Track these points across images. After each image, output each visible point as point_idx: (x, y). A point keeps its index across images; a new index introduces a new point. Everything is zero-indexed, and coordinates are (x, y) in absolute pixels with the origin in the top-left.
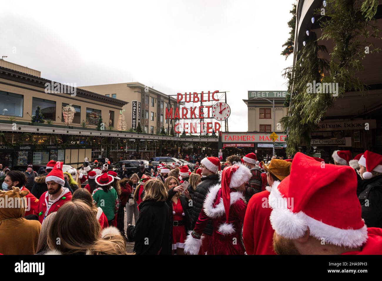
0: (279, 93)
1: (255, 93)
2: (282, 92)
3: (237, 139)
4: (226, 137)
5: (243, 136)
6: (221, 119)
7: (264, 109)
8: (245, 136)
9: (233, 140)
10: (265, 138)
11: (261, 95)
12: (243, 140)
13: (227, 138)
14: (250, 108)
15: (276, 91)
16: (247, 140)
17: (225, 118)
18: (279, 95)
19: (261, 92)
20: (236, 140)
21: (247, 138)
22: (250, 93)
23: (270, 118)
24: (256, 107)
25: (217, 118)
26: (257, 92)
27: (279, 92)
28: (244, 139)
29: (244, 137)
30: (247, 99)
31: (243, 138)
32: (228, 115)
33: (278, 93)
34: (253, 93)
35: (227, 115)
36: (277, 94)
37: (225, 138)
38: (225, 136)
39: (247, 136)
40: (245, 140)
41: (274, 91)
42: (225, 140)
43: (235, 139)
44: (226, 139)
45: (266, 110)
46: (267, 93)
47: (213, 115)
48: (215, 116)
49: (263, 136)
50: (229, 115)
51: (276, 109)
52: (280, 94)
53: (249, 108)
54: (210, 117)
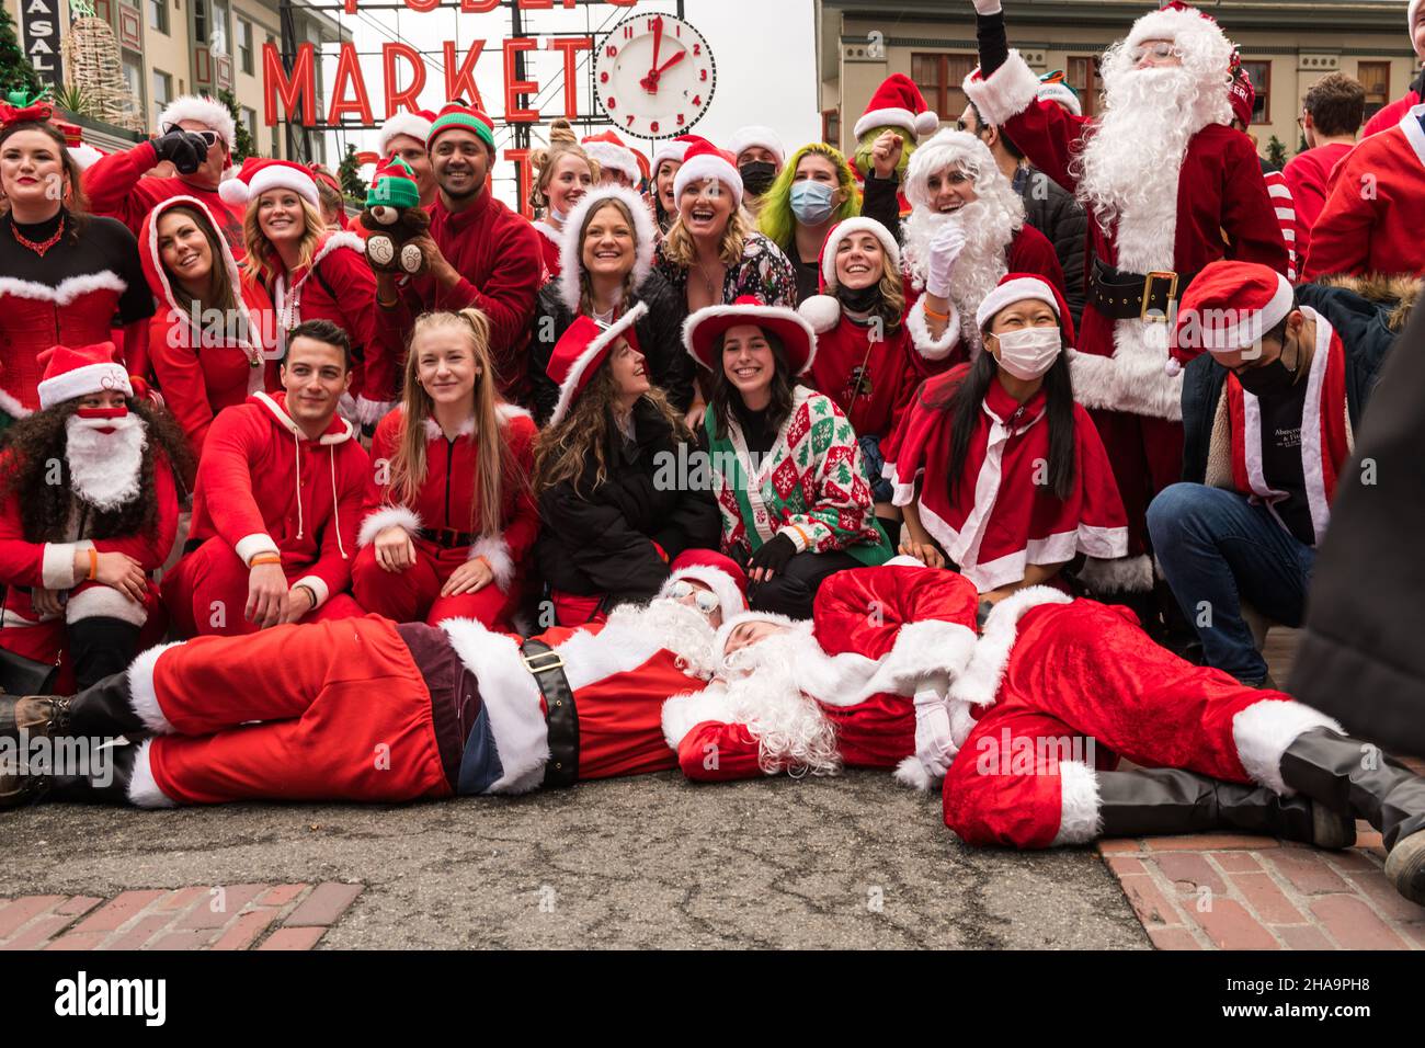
6: (655, 127)
7: (938, 55)
14: (855, 47)
17: (681, 117)
24: (891, 42)
25: (631, 118)
32: (697, 101)
35: (692, 98)
45: (951, 64)
47: (605, 102)
48: (612, 103)
50: (704, 100)
53: (848, 53)
54: (580, 112)
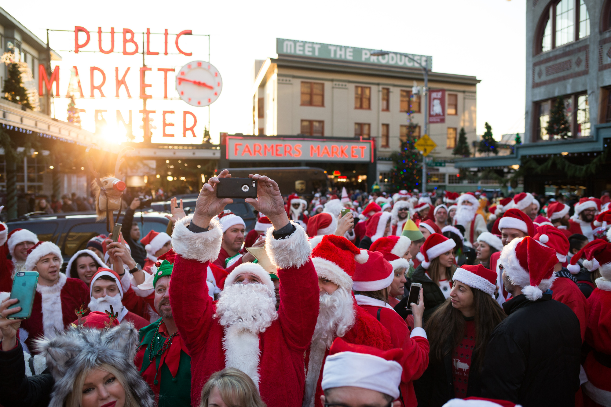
0: (341, 50)
1: (291, 46)
2: (346, 48)
3: (262, 151)
4: (238, 147)
5: (277, 146)
6: (199, 103)
7: (310, 83)
8: (281, 145)
9: (255, 154)
10: (322, 150)
11: (304, 50)
12: (277, 155)
13: (241, 149)
14: (281, 78)
15: (334, 45)
16: (285, 154)
17: (209, 100)
18: (341, 55)
19: (305, 43)
20: (260, 154)
21: (285, 152)
22: (280, 42)
23: (323, 105)
24: (294, 77)
25: (190, 99)
26: (295, 42)
27: (341, 47)
28: (278, 153)
29: (278, 148)
30: (276, 57)
31: (277, 150)
32: (216, 94)
33: (338, 49)
34: (287, 45)
35: (214, 92)
36: (335, 52)
37: (236, 150)
38: (236, 145)
39: (285, 146)
40: (281, 155)
41: (331, 45)
42: (236, 154)
43: (259, 151)
44: (238, 152)
45: (315, 86)
46: (317, 47)
47: (180, 92)
48: (183, 93)
49: (318, 147)
50: (218, 94)
51: (334, 86)
52: (343, 53)
53: (279, 80)
